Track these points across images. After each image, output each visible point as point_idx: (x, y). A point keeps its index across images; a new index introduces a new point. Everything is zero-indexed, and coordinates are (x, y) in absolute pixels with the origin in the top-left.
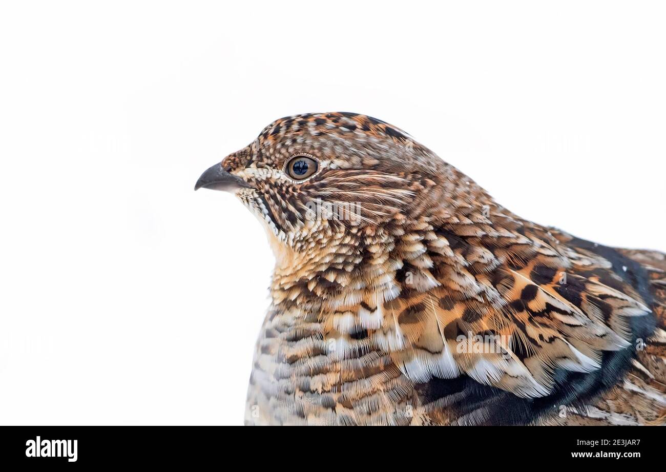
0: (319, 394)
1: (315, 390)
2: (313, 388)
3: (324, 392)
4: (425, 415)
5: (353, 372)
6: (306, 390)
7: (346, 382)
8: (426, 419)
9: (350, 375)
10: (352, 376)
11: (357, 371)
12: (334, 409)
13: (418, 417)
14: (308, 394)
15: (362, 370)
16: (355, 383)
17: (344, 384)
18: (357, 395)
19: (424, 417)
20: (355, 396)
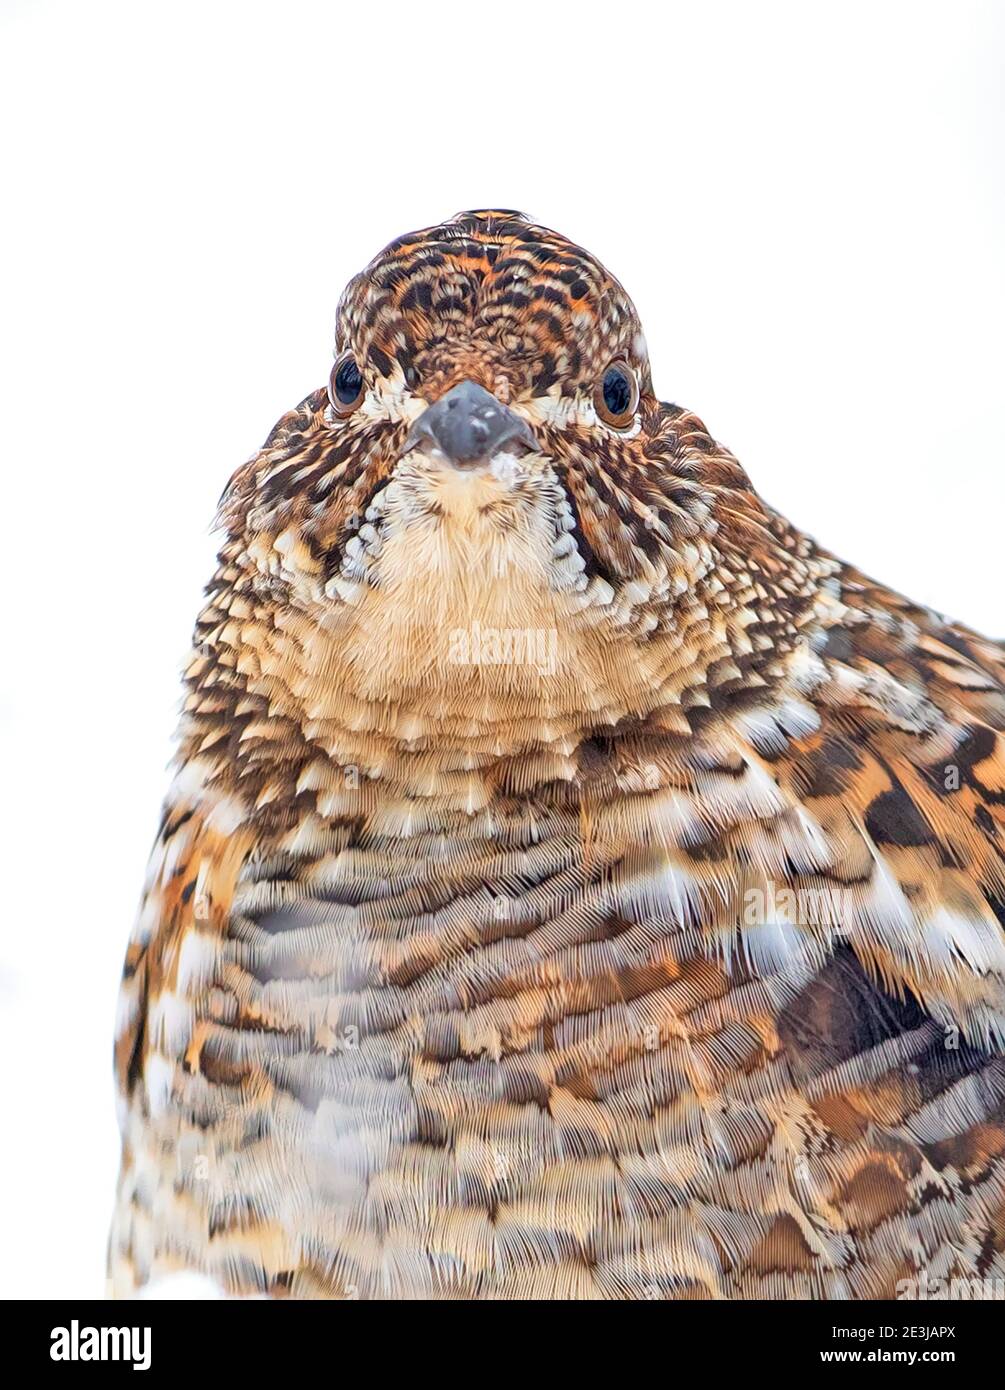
0: (493, 1061)
1: (478, 1050)
2: (470, 1045)
3: (508, 1053)
4: (810, 1118)
5: (586, 986)
6: (447, 1055)
7: (568, 1015)
8: (813, 1129)
9: (581, 993)
10: (584, 997)
11: (600, 980)
12: (544, 1105)
13: (790, 1122)
14: (458, 1065)
15: (614, 980)
16: (594, 1017)
17: (562, 1022)
18: (608, 1056)
19: (809, 1122)
20: (600, 1060)
